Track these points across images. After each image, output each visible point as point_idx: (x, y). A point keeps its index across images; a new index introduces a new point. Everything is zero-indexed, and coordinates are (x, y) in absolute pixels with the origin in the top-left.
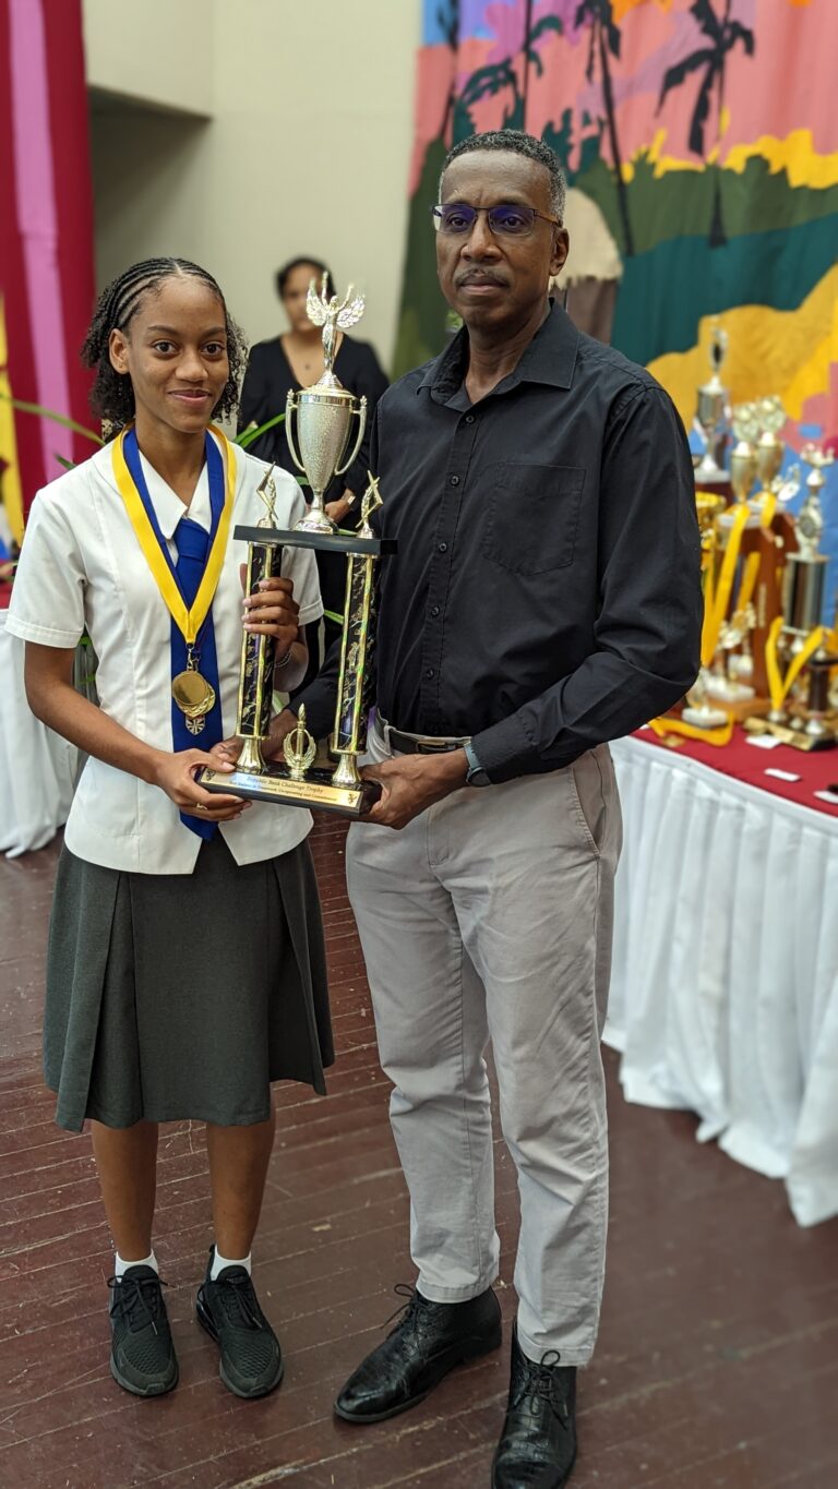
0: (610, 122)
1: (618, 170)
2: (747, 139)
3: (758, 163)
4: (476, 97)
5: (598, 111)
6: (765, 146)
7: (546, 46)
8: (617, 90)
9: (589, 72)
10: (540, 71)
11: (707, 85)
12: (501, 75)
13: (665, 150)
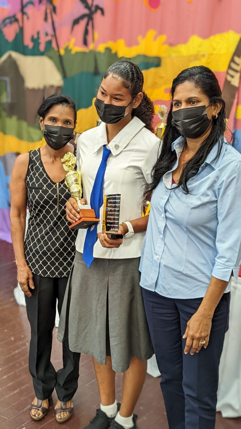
0: (55, 35)
1: (59, 51)
2: (104, 41)
3: (108, 50)
4: (5, 25)
5: (50, 31)
6: (110, 44)
7: (29, 10)
8: (57, 25)
9: (46, 19)
10: (28, 18)
11: (87, 24)
12: (13, 19)
13: (75, 45)
